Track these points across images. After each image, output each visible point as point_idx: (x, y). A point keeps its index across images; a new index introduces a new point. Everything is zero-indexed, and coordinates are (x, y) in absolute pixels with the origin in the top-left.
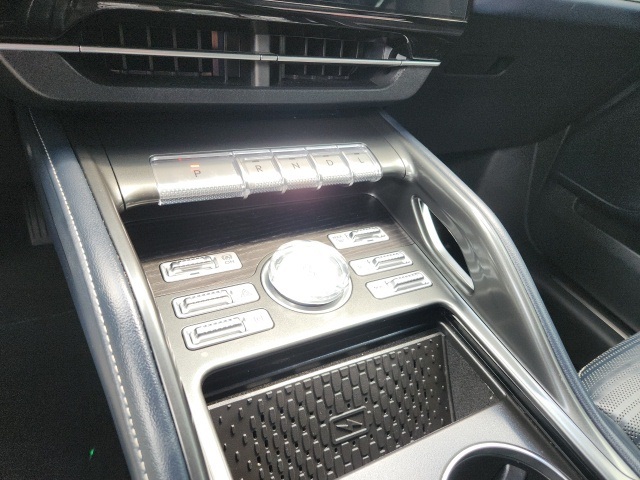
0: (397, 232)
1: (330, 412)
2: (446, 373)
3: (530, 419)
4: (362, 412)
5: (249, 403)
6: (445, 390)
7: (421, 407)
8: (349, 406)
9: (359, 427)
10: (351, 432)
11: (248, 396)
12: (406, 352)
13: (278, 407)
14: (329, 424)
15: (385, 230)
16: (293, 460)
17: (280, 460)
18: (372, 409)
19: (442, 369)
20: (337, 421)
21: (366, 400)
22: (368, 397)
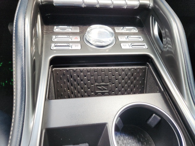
0: (143, 30)
1: (96, 82)
2: (145, 82)
3: (170, 101)
4: (107, 85)
5: (67, 71)
6: (144, 87)
7: (132, 90)
8: (103, 82)
9: (106, 90)
10: (102, 91)
11: (68, 69)
12: (129, 70)
13: (77, 75)
14: (95, 86)
15: (137, 29)
16: (80, 93)
17: (76, 91)
18: (111, 85)
19: (144, 80)
20: (97, 85)
21: (110, 82)
22: (111, 81)
